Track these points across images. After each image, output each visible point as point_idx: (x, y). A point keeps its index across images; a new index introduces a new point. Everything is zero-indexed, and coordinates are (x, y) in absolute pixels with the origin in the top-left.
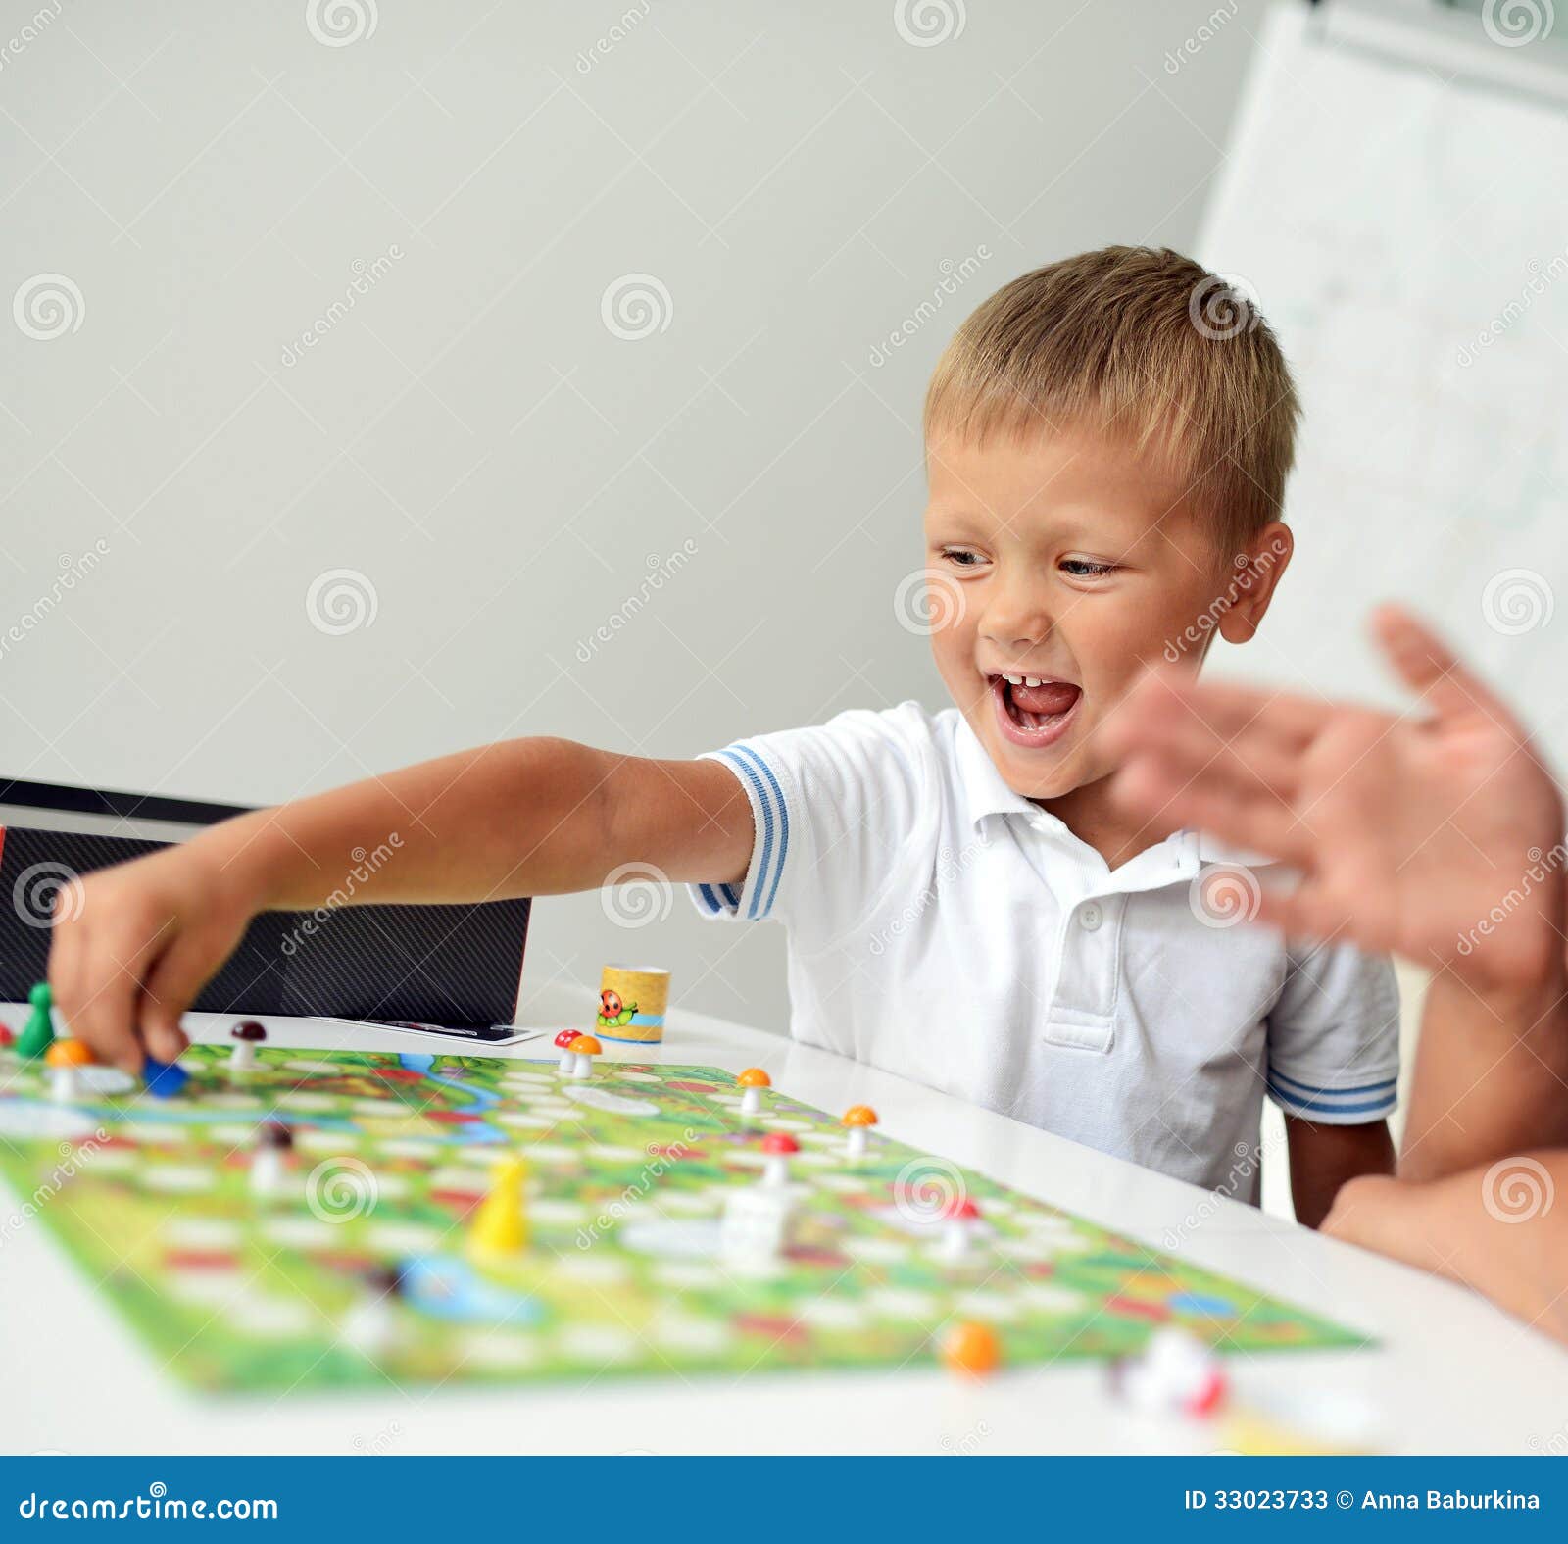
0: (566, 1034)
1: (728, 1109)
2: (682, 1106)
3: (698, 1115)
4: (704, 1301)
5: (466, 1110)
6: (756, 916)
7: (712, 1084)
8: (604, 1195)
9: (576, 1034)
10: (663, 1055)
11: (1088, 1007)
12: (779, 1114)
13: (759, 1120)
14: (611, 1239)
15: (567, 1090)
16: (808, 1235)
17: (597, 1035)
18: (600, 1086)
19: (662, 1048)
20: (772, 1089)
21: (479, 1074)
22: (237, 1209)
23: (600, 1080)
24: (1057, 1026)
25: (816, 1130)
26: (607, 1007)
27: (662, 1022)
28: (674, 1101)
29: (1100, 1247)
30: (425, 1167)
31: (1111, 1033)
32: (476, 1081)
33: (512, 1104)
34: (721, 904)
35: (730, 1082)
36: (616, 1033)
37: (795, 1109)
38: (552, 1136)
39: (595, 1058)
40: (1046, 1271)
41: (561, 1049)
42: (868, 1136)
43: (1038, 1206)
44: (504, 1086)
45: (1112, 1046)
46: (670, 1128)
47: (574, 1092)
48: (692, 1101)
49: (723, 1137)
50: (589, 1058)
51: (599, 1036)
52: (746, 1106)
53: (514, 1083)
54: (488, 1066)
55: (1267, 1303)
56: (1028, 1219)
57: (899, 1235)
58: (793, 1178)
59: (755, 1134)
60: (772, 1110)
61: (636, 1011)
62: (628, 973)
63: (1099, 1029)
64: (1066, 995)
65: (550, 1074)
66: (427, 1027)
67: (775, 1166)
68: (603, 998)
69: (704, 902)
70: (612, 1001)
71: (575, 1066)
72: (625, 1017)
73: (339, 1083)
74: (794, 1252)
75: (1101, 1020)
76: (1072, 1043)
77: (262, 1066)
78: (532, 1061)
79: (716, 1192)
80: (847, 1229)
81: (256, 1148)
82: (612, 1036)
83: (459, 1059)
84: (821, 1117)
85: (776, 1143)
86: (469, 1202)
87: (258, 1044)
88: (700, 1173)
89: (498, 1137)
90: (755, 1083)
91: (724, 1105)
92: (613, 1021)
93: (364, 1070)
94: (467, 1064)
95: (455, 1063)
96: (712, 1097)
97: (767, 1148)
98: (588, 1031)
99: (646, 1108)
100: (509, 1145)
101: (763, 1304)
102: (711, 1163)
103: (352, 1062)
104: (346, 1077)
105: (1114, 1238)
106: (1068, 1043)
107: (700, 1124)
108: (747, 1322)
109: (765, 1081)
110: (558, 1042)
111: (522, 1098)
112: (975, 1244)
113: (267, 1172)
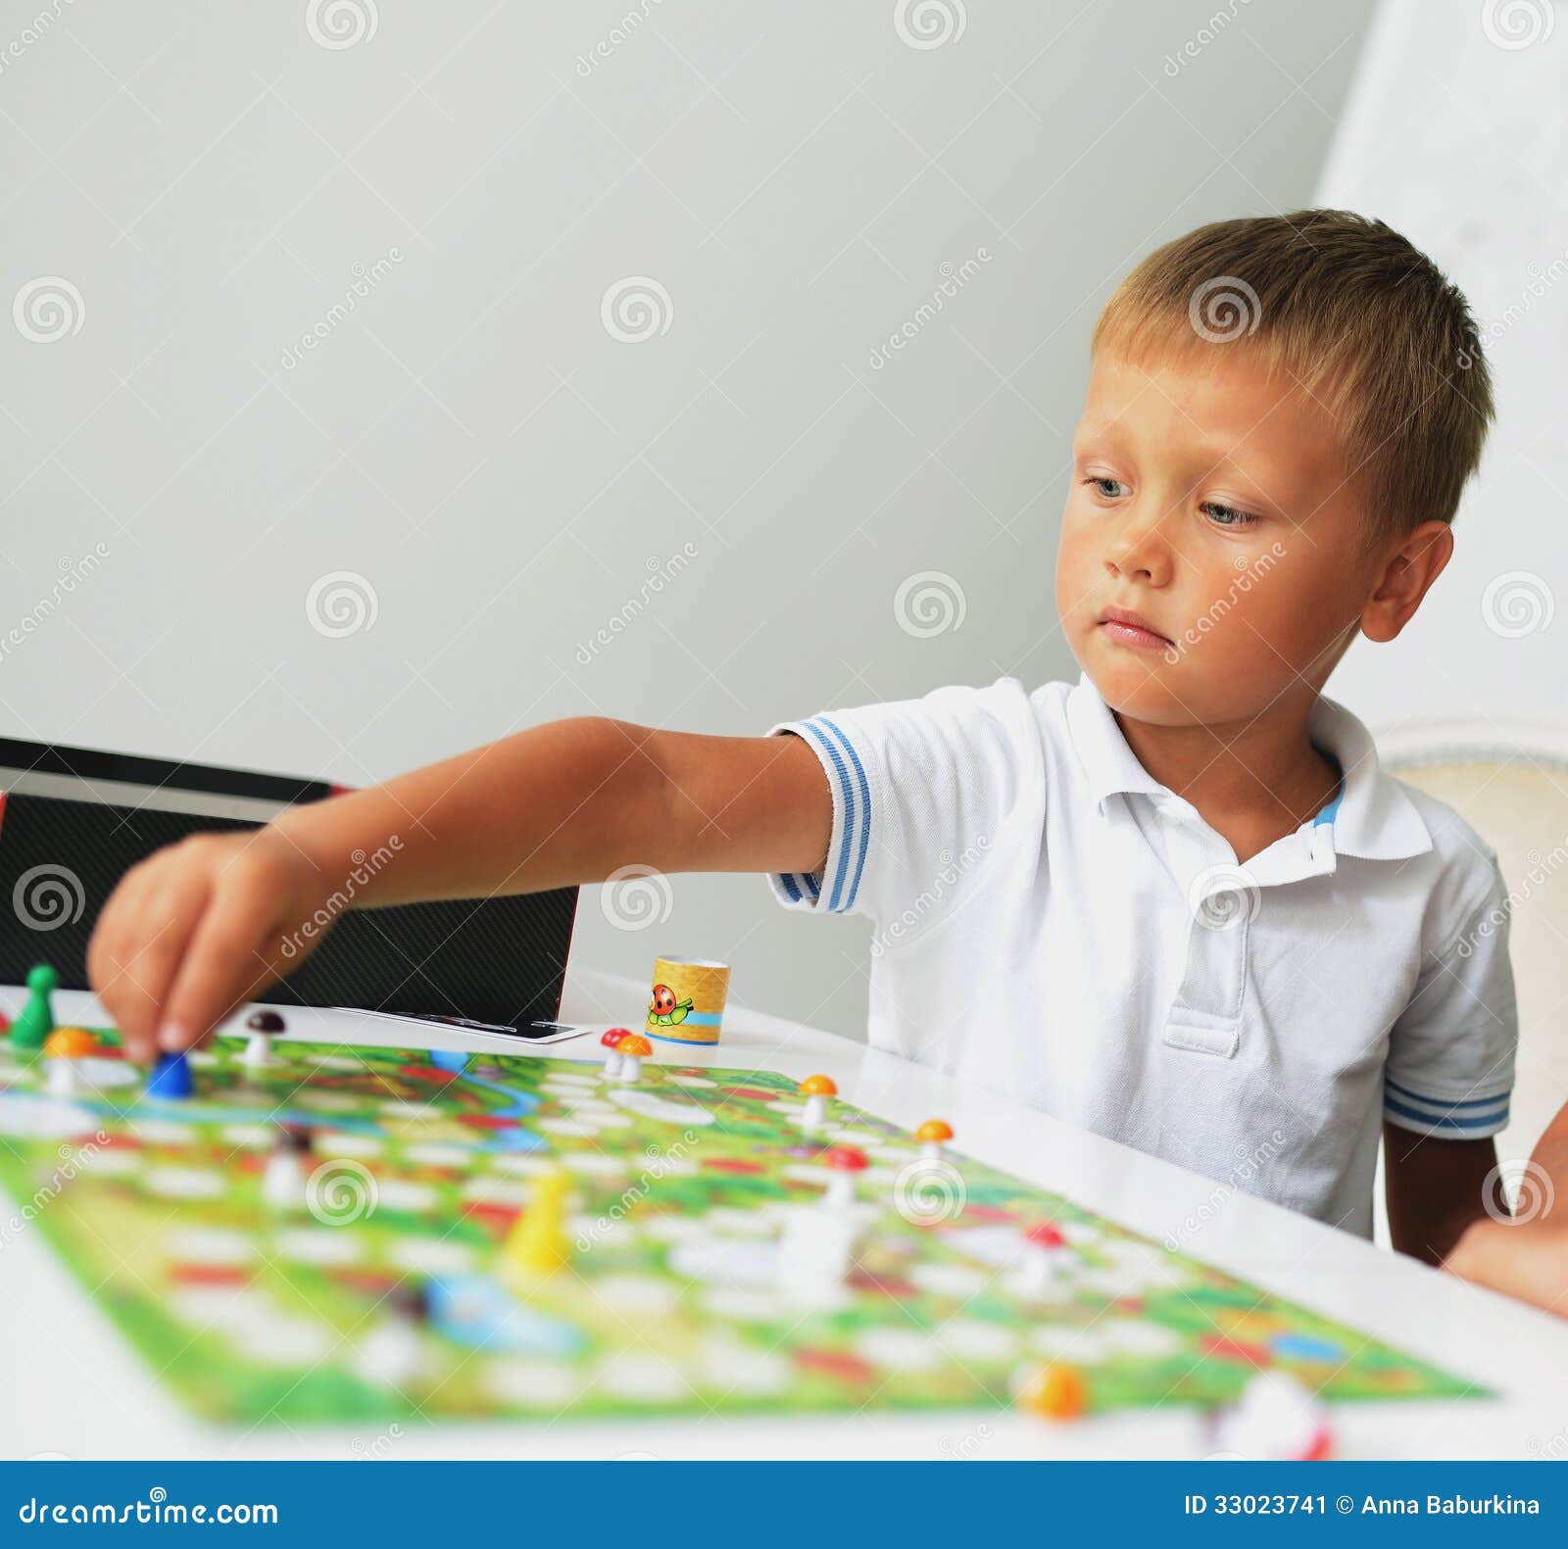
0: (613, 1033)
1: (790, 1120)
2: (740, 1114)
3: (756, 1124)
4: (760, 1333)
5: (503, 1113)
6: (839, 908)
7: (772, 1091)
8: (652, 1211)
9: (624, 1033)
10: (721, 1058)
11: (1212, 1009)
12: (845, 1125)
13: (823, 1132)
14: (657, 1260)
15: (613, 1095)
16: (876, 1259)
17: (646, 1033)
18: (647, 1090)
19: (719, 1049)
20: (837, 1097)
21: (518, 1076)
22: (250, 1219)
23: (647, 1084)
24: (1179, 1027)
25: (885, 1144)
26: (659, 1004)
27: (719, 1020)
28: (730, 1109)
29: (1196, 1282)
30: (455, 1176)
31: (1235, 1038)
32: (514, 1082)
33: (552, 1109)
34: (802, 892)
35: (793, 1089)
36: (668, 1032)
37: (865, 1122)
38: (597, 1144)
39: (645, 1060)
40: (1135, 1307)
41: (607, 1050)
42: (943, 1153)
43: (1126, 1233)
44: (545, 1088)
45: (1236, 1050)
46: (727, 1138)
47: (622, 1096)
48: (750, 1109)
49: (783, 1151)
50: (638, 1060)
51: (651, 1035)
52: (809, 1117)
53: (556, 1086)
54: (526, 1066)
55: (1377, 1347)
56: (1117, 1248)
57: (975, 1264)
58: (860, 1197)
59: (818, 1147)
60: (837, 1120)
61: (691, 1009)
62: (684, 967)
63: (1223, 1033)
64: (1189, 995)
65: (595, 1076)
66: (462, 1021)
67: (840, 1182)
68: (654, 993)
69: (784, 890)
70: (665, 997)
71: (622, 1068)
72: (678, 1015)
73: (364, 1081)
74: (860, 1280)
75: (1228, 1023)
76: (1194, 1047)
77: (279, 1061)
78: (574, 1062)
79: (773, 1212)
80: (918, 1256)
81: (271, 1152)
82: (665, 1035)
83: (495, 1057)
84: (892, 1130)
85: (841, 1157)
86: (503, 1217)
87: (278, 1037)
88: (760, 1190)
89: (537, 1145)
90: (820, 1091)
91: (784, 1115)
92: (665, 1019)
93: (390, 1068)
94: (504, 1063)
95: (492, 1063)
96: (772, 1105)
97: (832, 1162)
98: (638, 1029)
99: (699, 1116)
100: (549, 1153)
101: (825, 1338)
102: (770, 1178)
103: (378, 1058)
104: (370, 1075)
105: (1212, 1272)
106: (1190, 1046)
107: (757, 1134)
108: (809, 1358)
109: (829, 1089)
110: (605, 1042)
111: (564, 1102)
112: (1059, 1275)
113: (283, 1179)
